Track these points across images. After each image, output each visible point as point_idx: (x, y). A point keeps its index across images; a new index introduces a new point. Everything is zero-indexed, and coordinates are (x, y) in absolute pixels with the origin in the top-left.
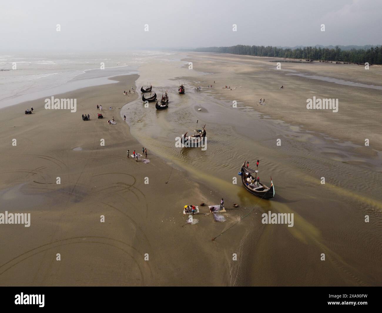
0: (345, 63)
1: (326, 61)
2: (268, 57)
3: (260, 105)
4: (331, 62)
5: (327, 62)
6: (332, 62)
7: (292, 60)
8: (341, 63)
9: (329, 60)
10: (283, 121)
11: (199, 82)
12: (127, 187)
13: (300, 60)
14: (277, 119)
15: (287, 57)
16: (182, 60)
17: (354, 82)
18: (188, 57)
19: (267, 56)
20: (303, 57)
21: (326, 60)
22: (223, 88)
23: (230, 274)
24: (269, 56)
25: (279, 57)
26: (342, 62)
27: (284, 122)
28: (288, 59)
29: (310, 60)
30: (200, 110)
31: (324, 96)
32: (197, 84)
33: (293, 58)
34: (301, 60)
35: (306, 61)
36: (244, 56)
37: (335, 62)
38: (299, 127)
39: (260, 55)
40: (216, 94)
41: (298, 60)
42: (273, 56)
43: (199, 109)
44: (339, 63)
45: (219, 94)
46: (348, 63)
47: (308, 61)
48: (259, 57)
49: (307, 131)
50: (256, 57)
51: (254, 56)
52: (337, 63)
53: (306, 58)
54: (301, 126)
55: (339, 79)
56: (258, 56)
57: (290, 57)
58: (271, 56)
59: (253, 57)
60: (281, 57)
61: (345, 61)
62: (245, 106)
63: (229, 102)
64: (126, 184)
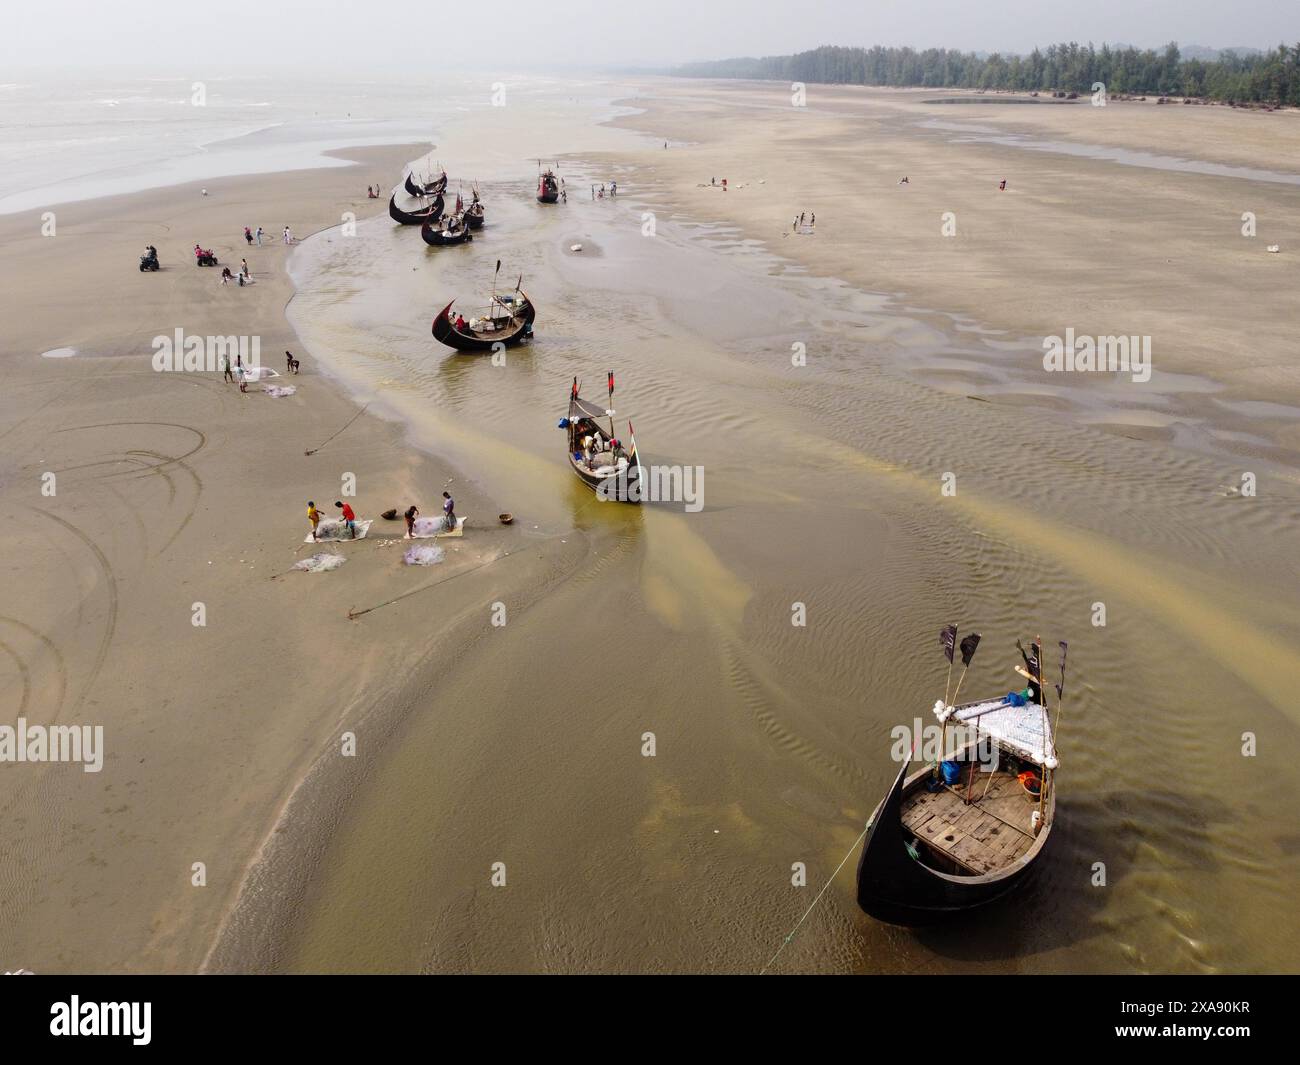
0: (1188, 102)
1: (1125, 96)
2: (922, 89)
3: (793, 233)
4: (1140, 98)
5: (1127, 99)
6: (1144, 99)
7: (1006, 94)
8: (1177, 102)
9: (1136, 94)
10: (844, 280)
11: (631, 169)
12: (156, 462)
13: (1033, 93)
14: (827, 276)
15: (987, 87)
16: (614, 103)
17: (1183, 159)
18: (644, 95)
19: (920, 86)
20: (1046, 85)
21: (1124, 91)
22: (699, 186)
23: (341, 715)
24: (927, 85)
25: (963, 88)
26: (1180, 99)
27: (845, 283)
28: (990, 93)
29: (1067, 95)
30: (579, 250)
31: (1044, 201)
32: (623, 174)
33: (1008, 89)
34: (1036, 95)
35: (1055, 95)
36: (841, 87)
37: (1154, 99)
38: (888, 298)
39: (896, 84)
40: (667, 203)
41: (1025, 95)
42: (941, 85)
43: (575, 247)
44: (1169, 101)
45: (675, 205)
46: (1201, 101)
47: (1062, 95)
48: (891, 90)
49: (909, 310)
50: (881, 89)
51: (874, 85)
52: (1161, 102)
53: (1056, 86)
54: (895, 294)
55: (1137, 149)
56: (890, 84)
57: (1000, 87)
58: (934, 85)
59: (871, 89)
60: (970, 86)
61: (1190, 95)
62: (739, 239)
63: (697, 226)
64: (157, 456)
